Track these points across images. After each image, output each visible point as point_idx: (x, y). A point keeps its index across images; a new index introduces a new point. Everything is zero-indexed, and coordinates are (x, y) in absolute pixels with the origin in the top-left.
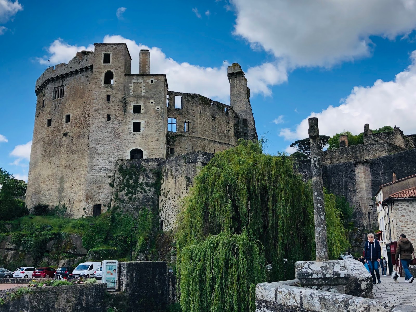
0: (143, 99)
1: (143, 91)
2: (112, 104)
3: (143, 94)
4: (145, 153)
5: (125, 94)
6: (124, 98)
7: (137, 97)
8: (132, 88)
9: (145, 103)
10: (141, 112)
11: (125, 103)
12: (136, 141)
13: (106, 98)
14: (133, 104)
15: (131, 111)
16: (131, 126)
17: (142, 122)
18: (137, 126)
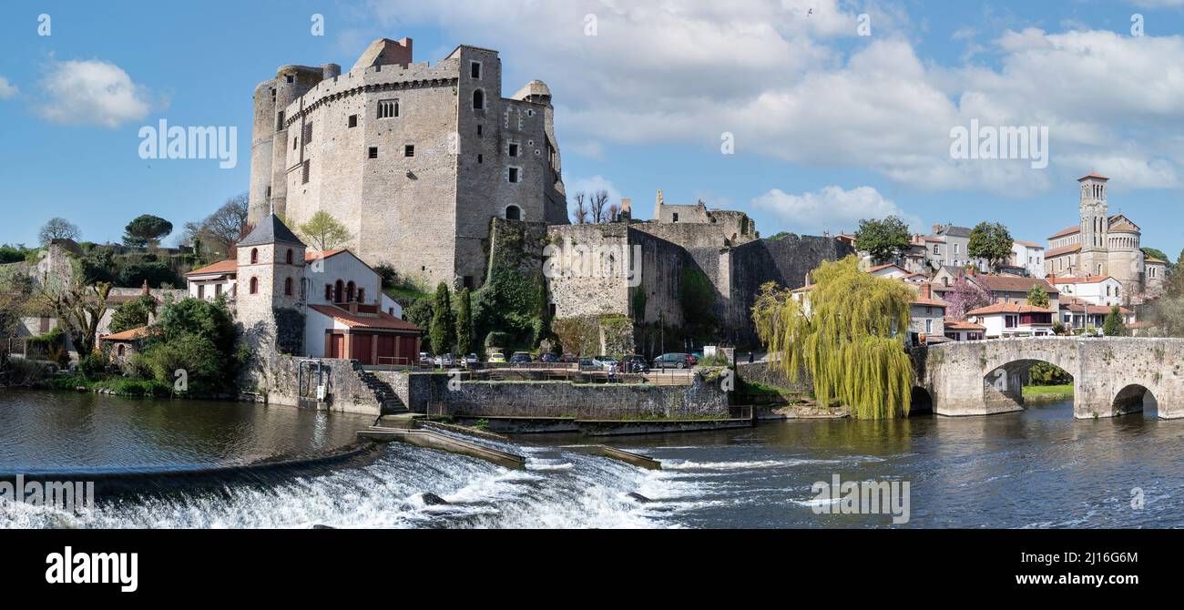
0: (520, 136)
1: (520, 125)
2: (484, 139)
3: (520, 129)
4: (522, 212)
5: (499, 127)
6: (498, 132)
7: (513, 132)
8: (507, 119)
9: (523, 142)
10: (518, 155)
11: (499, 141)
12: (512, 194)
13: (476, 130)
14: (509, 142)
15: (508, 152)
16: (508, 173)
17: (520, 169)
18: (513, 173)
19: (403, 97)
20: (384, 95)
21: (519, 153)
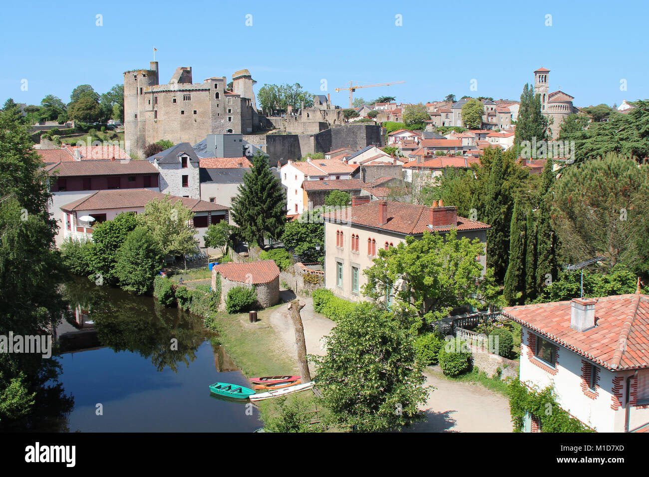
1: (232, 103)
4: (233, 131)
5: (225, 104)
6: (224, 106)
7: (230, 105)
8: (227, 101)
11: (225, 109)
12: (230, 125)
13: (217, 106)
14: (228, 108)
15: (228, 112)
16: (228, 119)
17: (232, 117)
18: (230, 119)
19: (192, 94)
20: (185, 93)
21: (232, 112)
